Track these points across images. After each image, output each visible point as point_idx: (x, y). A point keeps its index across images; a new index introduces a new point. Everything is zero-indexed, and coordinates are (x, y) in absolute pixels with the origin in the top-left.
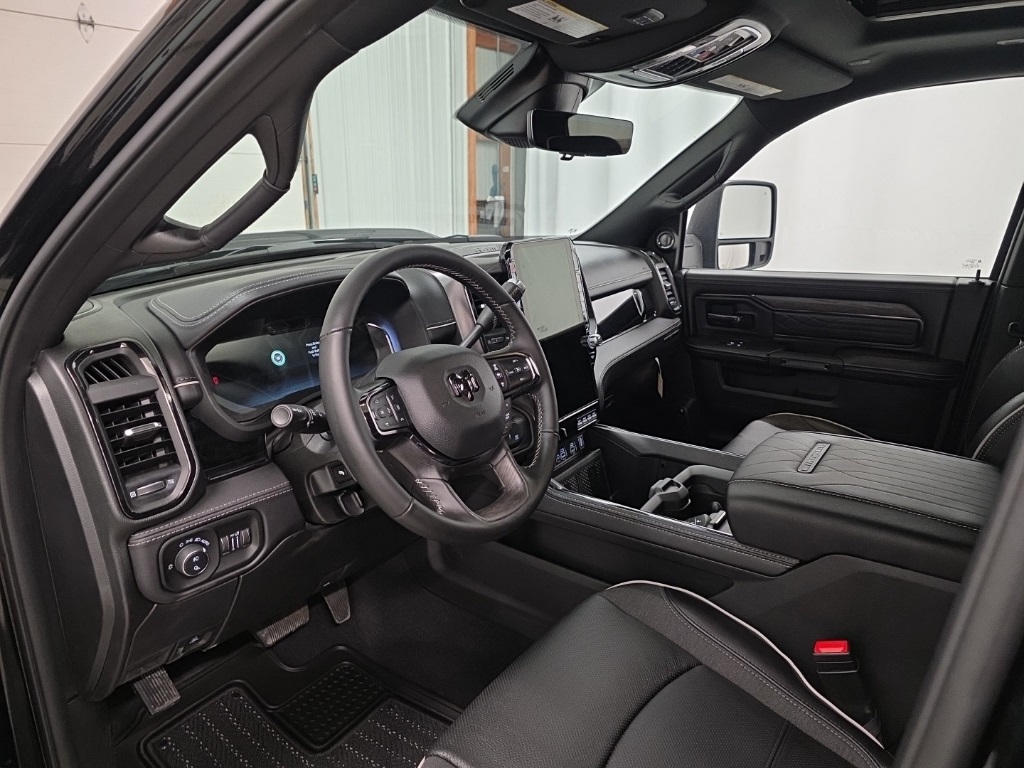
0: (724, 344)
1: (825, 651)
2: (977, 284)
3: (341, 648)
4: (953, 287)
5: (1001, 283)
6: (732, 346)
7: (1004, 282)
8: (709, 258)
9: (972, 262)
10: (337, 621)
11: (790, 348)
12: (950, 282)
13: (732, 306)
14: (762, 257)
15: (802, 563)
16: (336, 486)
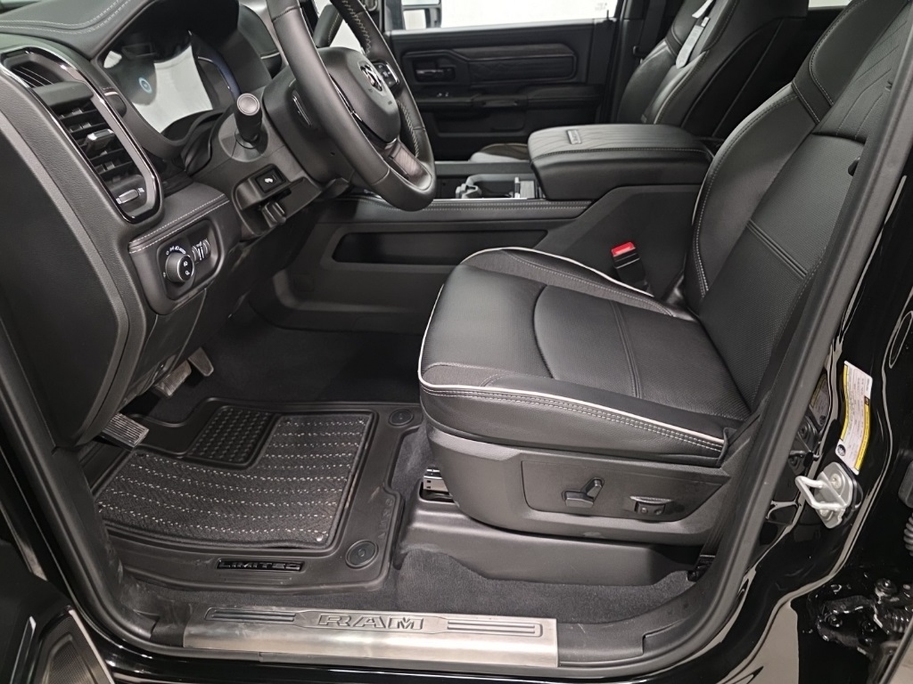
0: (435, 96)
1: (619, 253)
2: (608, 21)
3: (212, 399)
4: (592, 25)
5: (624, 18)
6: (441, 97)
7: (627, 16)
8: (398, 23)
9: (601, 4)
10: (205, 375)
11: (485, 92)
12: (590, 22)
13: (433, 62)
14: (436, 22)
15: (594, 201)
16: (263, 196)
